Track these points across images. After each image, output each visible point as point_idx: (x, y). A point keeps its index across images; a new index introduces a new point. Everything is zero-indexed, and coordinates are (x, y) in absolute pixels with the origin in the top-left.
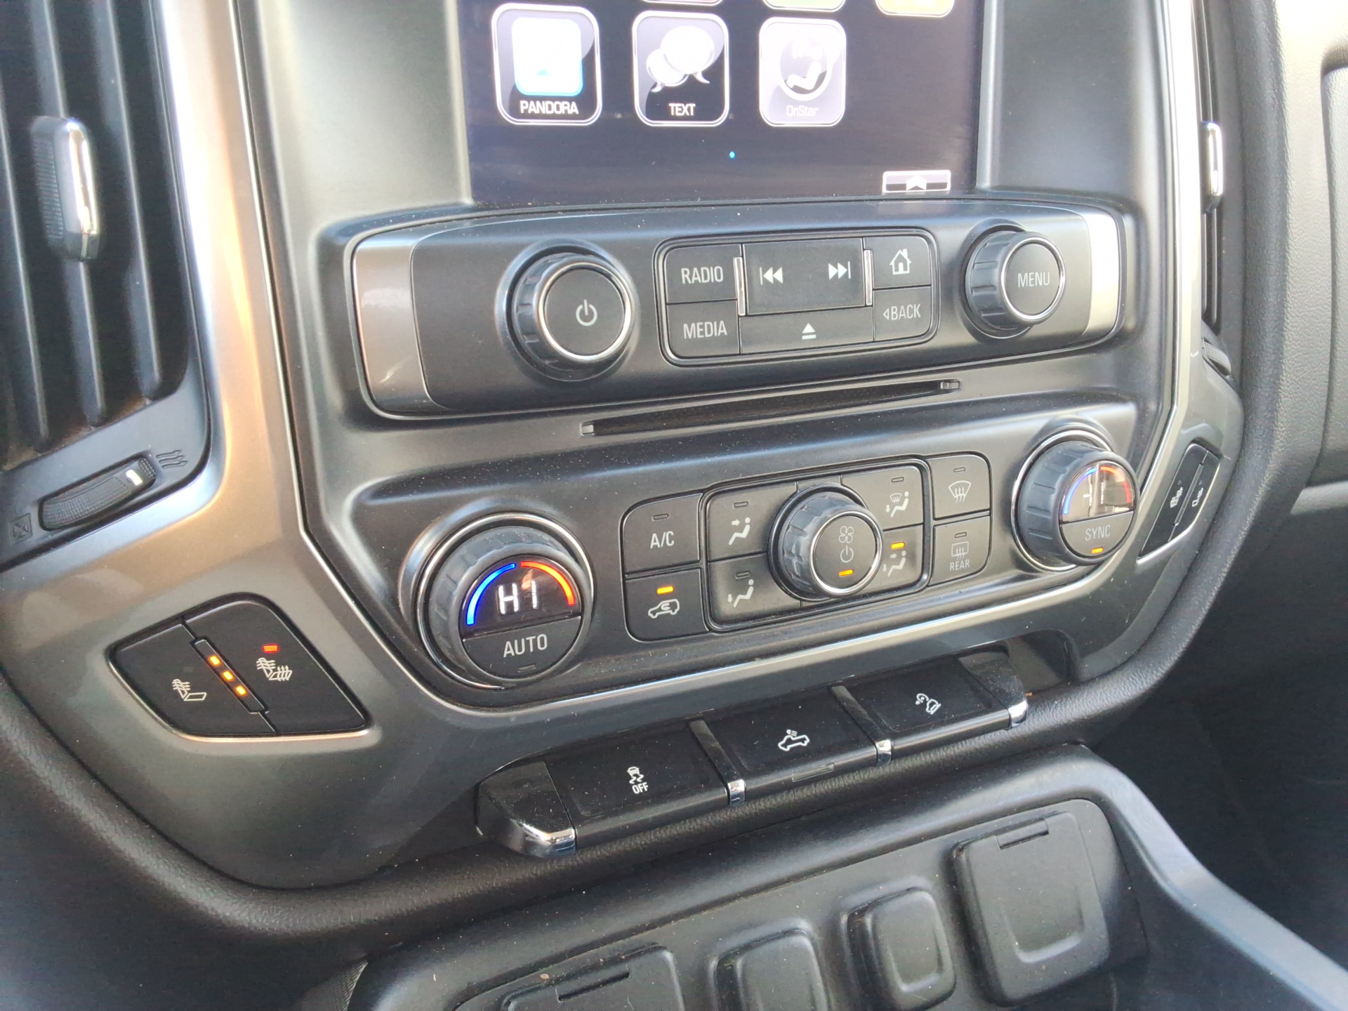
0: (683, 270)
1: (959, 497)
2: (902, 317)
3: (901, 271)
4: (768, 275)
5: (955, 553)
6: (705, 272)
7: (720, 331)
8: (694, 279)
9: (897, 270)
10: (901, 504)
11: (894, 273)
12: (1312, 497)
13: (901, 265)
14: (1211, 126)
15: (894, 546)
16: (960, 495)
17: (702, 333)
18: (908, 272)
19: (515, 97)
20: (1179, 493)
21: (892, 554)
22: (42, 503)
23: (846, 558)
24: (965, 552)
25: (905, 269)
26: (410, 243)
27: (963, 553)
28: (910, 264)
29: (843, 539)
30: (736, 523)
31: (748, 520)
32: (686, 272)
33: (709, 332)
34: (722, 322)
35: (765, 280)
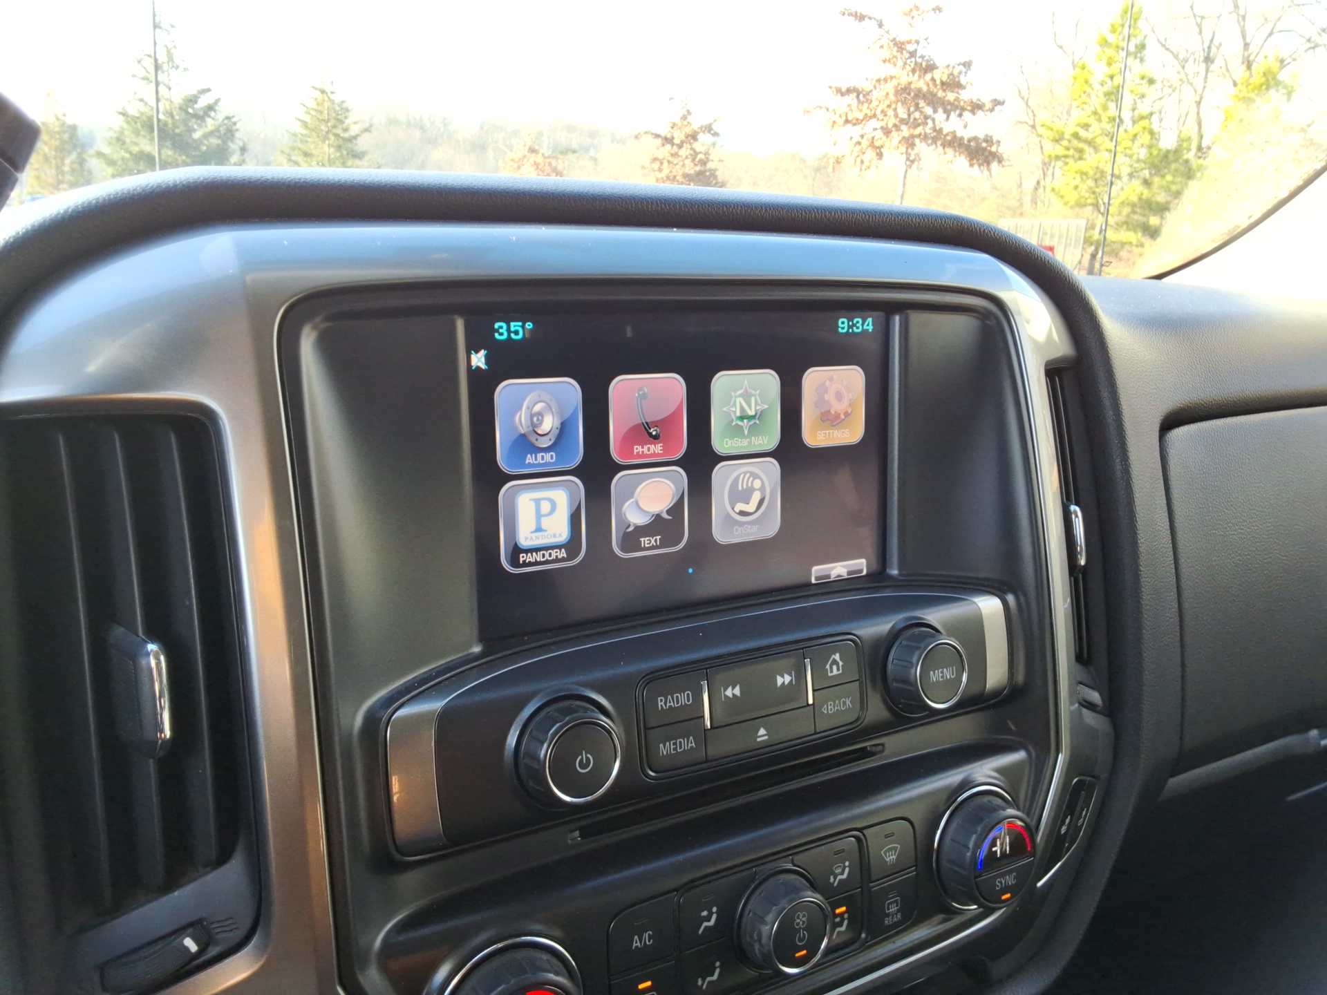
0: (659, 699)
1: (890, 860)
2: (838, 710)
3: (835, 672)
4: (729, 693)
5: (888, 909)
6: (677, 697)
7: (690, 745)
8: (668, 705)
9: (832, 672)
10: (842, 873)
11: (830, 674)
12: (1177, 783)
13: (835, 667)
14: (1073, 508)
15: (838, 911)
16: (891, 857)
17: (674, 749)
18: (841, 672)
19: (516, 551)
20: (1068, 821)
21: (836, 918)
22: (102, 968)
23: (800, 940)
24: (897, 906)
25: (838, 670)
26: (435, 705)
27: (896, 908)
28: (842, 666)
29: (798, 924)
30: (705, 913)
31: (715, 909)
32: (661, 701)
33: (680, 748)
34: (691, 738)
35: (726, 697)
